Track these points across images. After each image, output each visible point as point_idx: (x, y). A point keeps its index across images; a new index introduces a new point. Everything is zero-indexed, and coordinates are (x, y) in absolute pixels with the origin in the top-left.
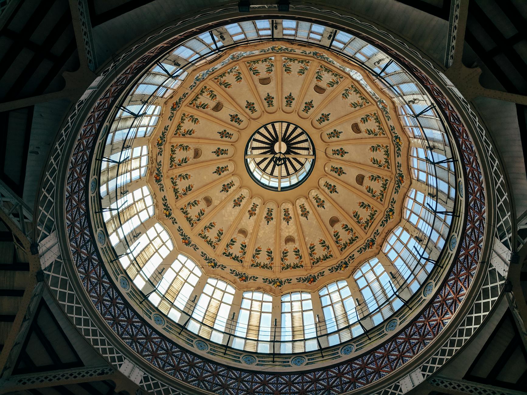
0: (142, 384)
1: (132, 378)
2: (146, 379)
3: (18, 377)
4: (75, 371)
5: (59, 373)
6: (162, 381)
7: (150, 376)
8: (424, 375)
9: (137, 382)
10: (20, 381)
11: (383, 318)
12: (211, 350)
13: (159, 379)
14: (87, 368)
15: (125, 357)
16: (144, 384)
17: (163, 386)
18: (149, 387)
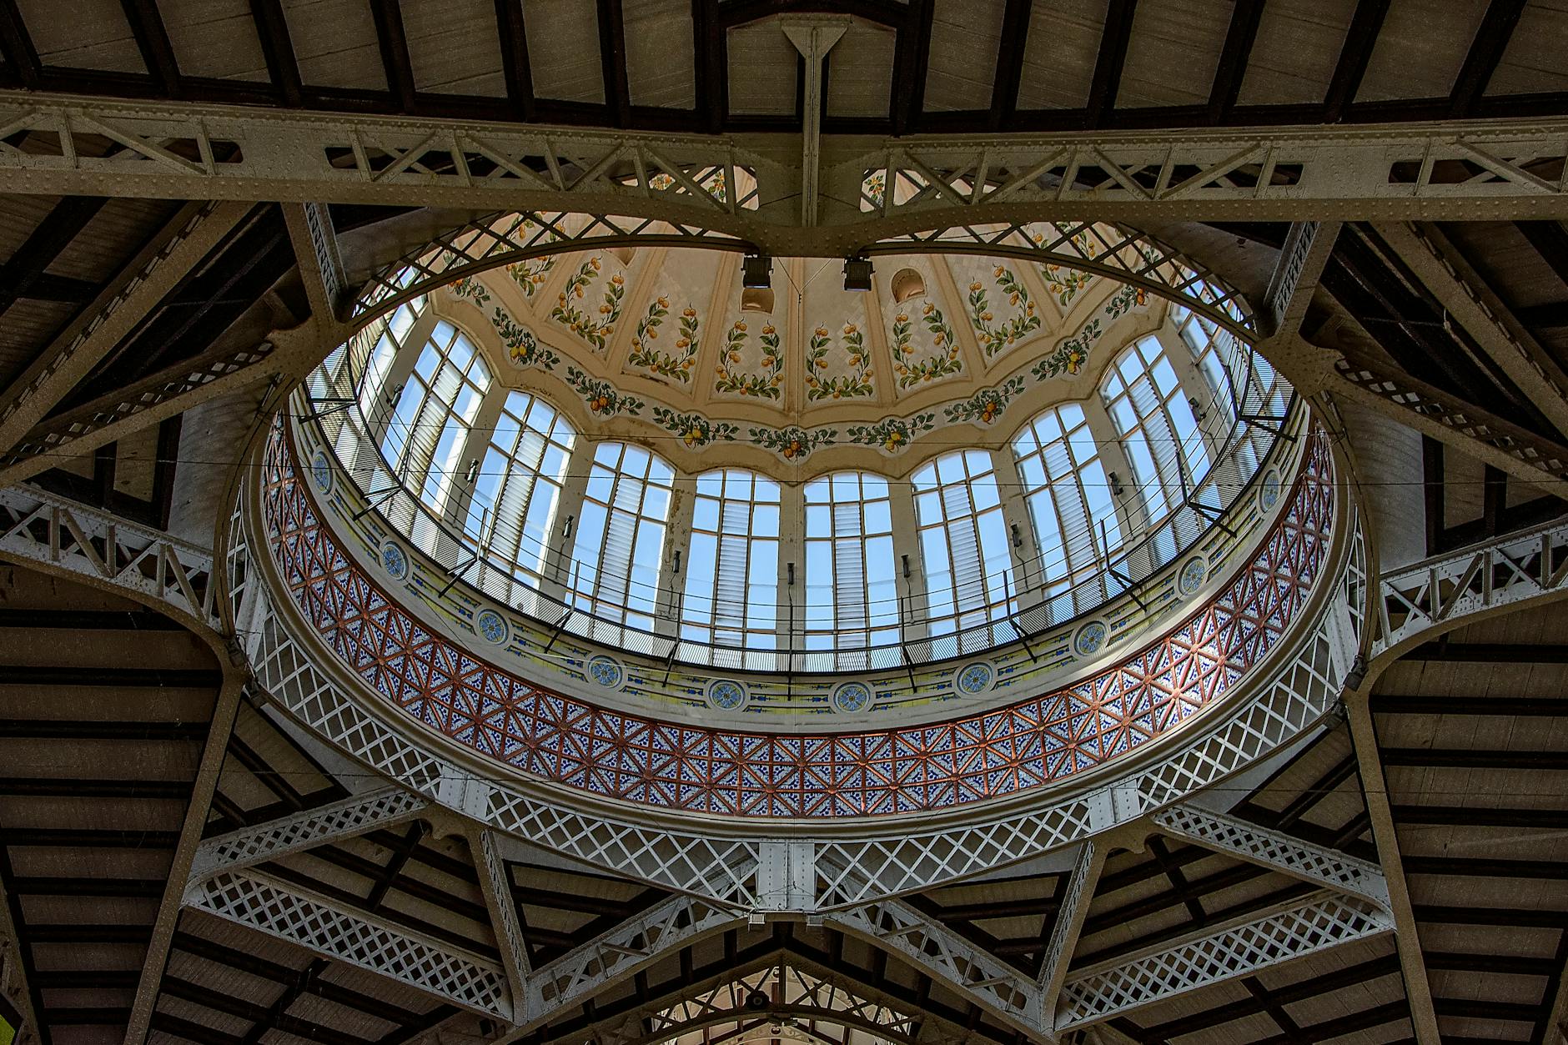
0: (491, 816)
1: (469, 812)
2: (497, 800)
3: (216, 842)
4: (335, 809)
5: (301, 819)
6: (531, 796)
7: (503, 791)
8: (1142, 800)
9: (482, 816)
10: (222, 850)
11: (1076, 609)
12: (630, 680)
13: (524, 794)
14: (361, 799)
15: (442, 762)
16: (497, 813)
17: (536, 807)
18: (507, 815)
